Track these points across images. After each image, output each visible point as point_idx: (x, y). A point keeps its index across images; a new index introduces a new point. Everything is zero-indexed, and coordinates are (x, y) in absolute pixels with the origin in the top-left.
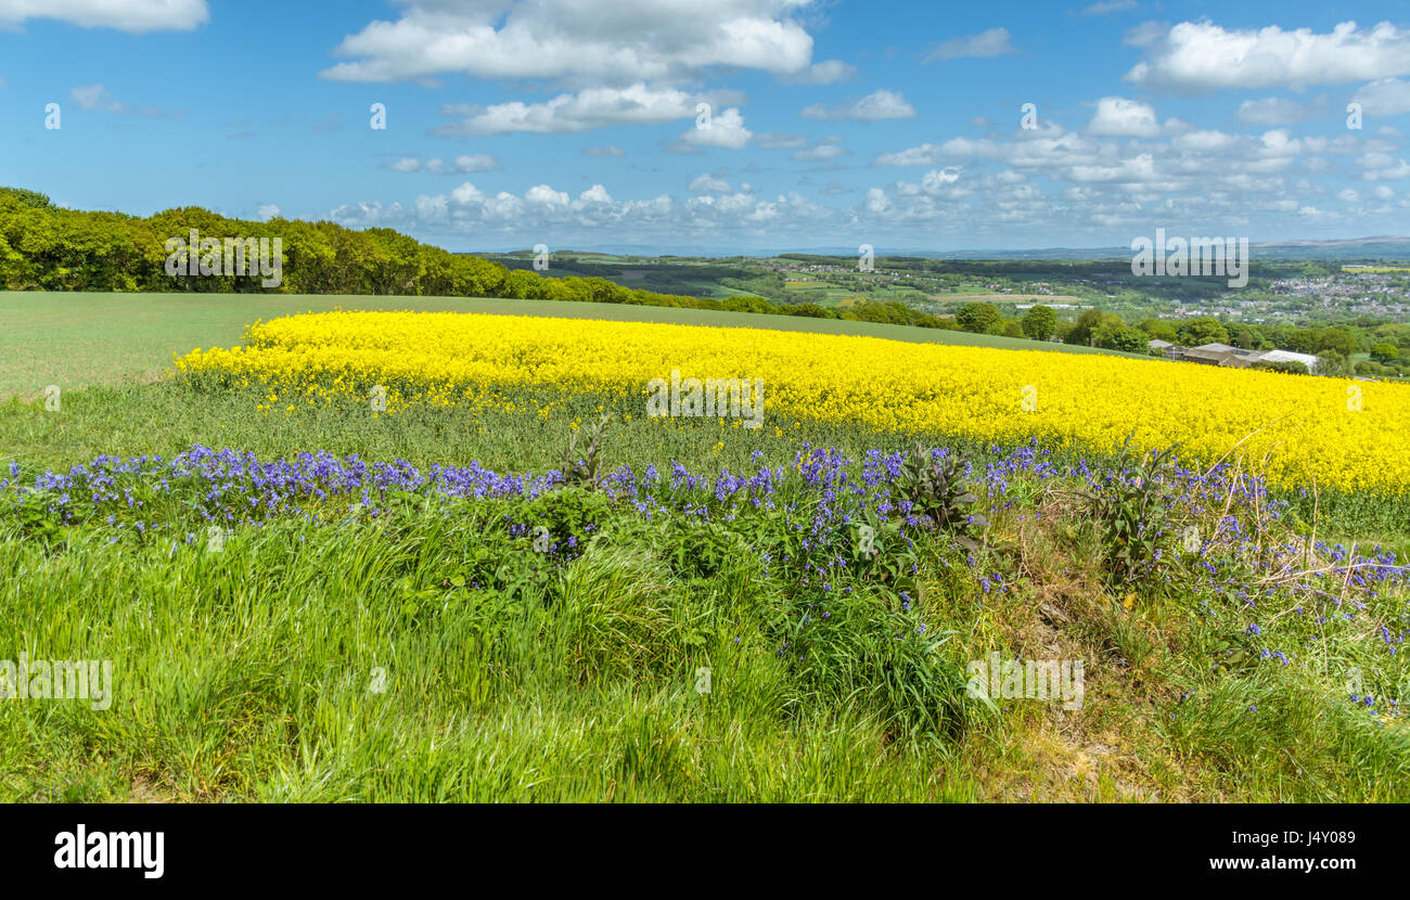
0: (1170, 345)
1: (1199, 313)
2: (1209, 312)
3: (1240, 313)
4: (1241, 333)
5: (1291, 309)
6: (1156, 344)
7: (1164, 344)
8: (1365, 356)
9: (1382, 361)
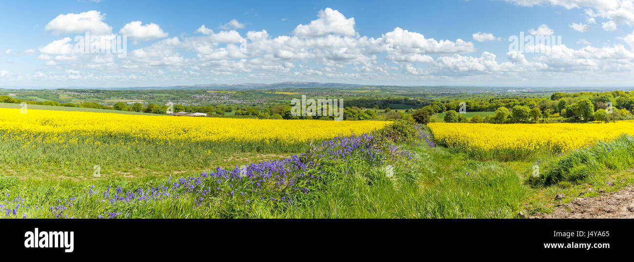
4: (187, 109)
5: (196, 102)
8: (215, 113)
9: (219, 114)
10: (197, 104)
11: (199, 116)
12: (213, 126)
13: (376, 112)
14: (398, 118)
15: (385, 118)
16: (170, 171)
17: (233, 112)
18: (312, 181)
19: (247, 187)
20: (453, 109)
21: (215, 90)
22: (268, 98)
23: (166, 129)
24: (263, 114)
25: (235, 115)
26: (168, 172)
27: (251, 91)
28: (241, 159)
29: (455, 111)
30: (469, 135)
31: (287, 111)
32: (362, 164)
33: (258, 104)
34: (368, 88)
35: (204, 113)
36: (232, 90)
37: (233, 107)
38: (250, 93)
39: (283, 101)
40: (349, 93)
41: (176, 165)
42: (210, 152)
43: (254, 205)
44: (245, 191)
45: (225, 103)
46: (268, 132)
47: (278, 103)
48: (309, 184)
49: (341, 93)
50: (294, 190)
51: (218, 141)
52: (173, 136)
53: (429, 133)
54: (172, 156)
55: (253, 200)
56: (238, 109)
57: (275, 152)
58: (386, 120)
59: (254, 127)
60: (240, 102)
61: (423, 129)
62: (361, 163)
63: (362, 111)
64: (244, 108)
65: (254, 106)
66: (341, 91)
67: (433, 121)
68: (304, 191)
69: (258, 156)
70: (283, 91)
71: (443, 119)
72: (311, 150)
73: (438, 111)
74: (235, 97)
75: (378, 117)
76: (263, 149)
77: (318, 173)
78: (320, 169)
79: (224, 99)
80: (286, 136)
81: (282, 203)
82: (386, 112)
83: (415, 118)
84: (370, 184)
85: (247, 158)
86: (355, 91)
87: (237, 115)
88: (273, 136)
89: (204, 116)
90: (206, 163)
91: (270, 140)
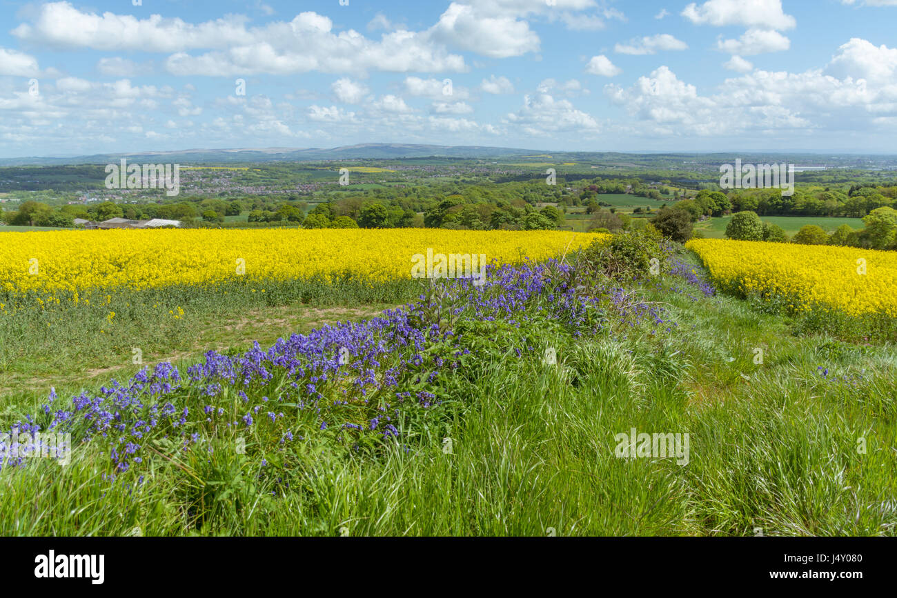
0: (87, 221)
1: (96, 199)
2: (102, 198)
3: (121, 198)
4: (128, 210)
5: (152, 194)
6: (78, 221)
7: (84, 221)
8: (200, 218)
9: (210, 220)
10: (154, 199)
11: (159, 228)
12: (191, 249)
13: (565, 211)
14: (617, 226)
15: (588, 225)
16: (78, 370)
17: (245, 215)
18: (439, 375)
19: (285, 396)
20: (749, 209)
21: (197, 165)
22: (324, 180)
23: (68, 265)
24: (312, 218)
25: (249, 221)
26: (73, 375)
27: (284, 165)
28: (268, 322)
29: (754, 214)
30: (804, 272)
31: (367, 209)
32: (553, 331)
33: (300, 194)
34: (549, 157)
35: (173, 219)
36: (237, 163)
37: (243, 205)
38: (283, 169)
39: (359, 187)
40: (504, 167)
41: (93, 354)
42: (182, 312)
43: (303, 446)
44: (280, 409)
45: (222, 194)
46: (326, 257)
47: (348, 193)
48: (433, 381)
49: (488, 168)
50: (398, 397)
51: (204, 283)
52: (87, 280)
53: (694, 263)
54: (85, 331)
55: (301, 432)
56: (254, 207)
57: (345, 304)
58: (589, 230)
59: (294, 246)
60: (259, 192)
61: (678, 252)
62: (550, 329)
63: (534, 209)
64: (271, 204)
65: (292, 199)
66: (489, 164)
67: (699, 236)
68: (422, 399)
69: (307, 313)
70: (358, 165)
71: (724, 232)
72: (433, 297)
73: (711, 212)
74: (248, 180)
75: (570, 222)
76: (317, 295)
77: (454, 352)
78: (456, 342)
79: (220, 185)
80: (368, 265)
81: (371, 435)
82: (588, 211)
83: (658, 227)
84: (575, 383)
85: (281, 318)
86: (520, 165)
87: (254, 222)
88: (339, 265)
89: (171, 227)
90: (173, 341)
91: (334, 275)
